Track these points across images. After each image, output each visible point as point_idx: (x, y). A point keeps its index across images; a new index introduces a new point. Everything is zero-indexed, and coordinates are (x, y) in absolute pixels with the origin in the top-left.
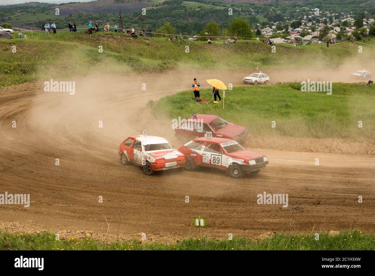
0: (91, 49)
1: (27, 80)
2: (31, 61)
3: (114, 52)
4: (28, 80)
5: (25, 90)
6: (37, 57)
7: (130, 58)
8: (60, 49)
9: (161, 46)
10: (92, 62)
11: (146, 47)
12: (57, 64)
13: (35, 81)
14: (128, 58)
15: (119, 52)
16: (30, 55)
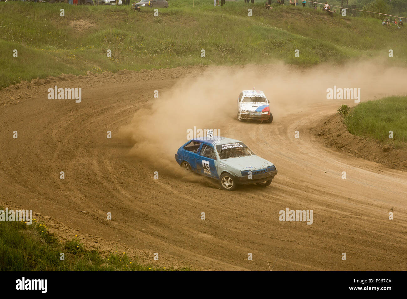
0: (269, 28)
1: (180, 64)
2: (188, 39)
3: (300, 34)
4: (182, 64)
5: (176, 77)
6: (196, 34)
7: (321, 44)
8: (228, 26)
9: (368, 30)
10: (268, 46)
11: (346, 30)
12: (221, 46)
13: (191, 66)
14: (319, 44)
15: (307, 35)
16: (188, 31)
